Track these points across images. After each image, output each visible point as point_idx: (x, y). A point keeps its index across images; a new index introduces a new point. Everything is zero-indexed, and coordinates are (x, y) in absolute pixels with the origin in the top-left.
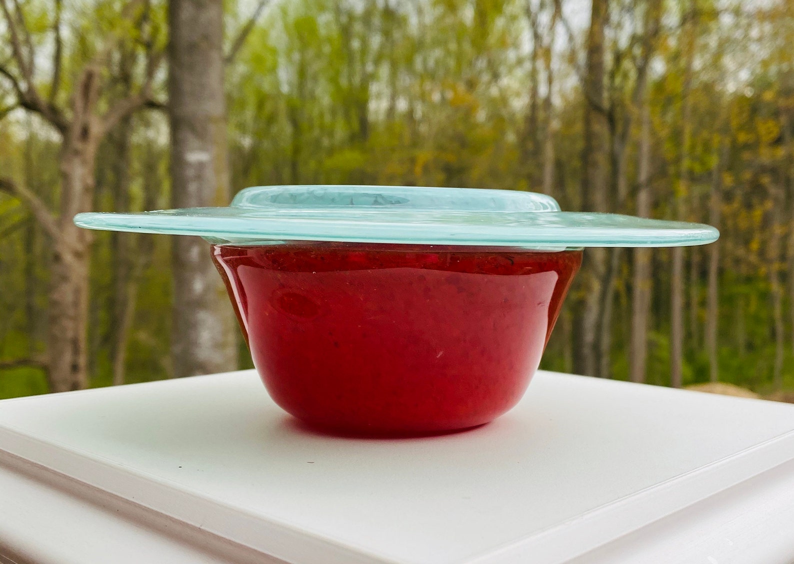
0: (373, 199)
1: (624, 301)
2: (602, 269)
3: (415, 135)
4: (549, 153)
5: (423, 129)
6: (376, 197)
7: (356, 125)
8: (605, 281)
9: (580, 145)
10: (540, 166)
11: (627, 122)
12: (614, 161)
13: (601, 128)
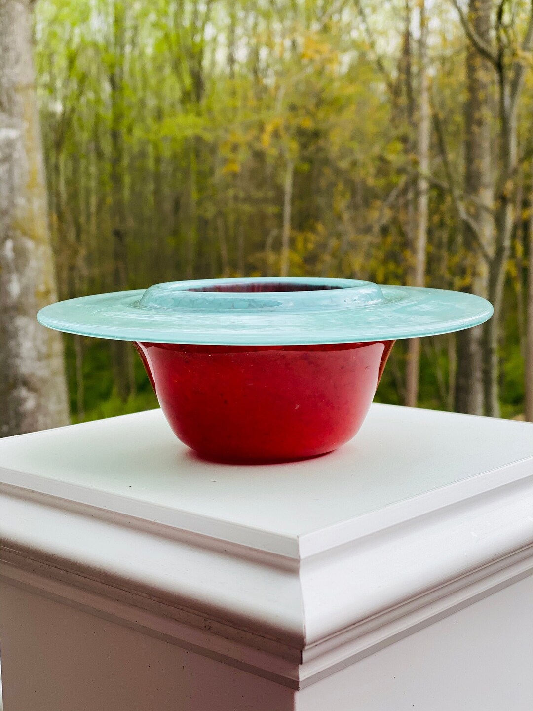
0: (247, 303)
1: (518, 287)
2: (491, 251)
3: (261, 91)
4: (425, 110)
5: (270, 81)
6: (250, 301)
7: (188, 81)
8: (494, 265)
9: (463, 97)
10: (415, 126)
11: (518, 69)
12: (504, 118)
13: (487, 75)
